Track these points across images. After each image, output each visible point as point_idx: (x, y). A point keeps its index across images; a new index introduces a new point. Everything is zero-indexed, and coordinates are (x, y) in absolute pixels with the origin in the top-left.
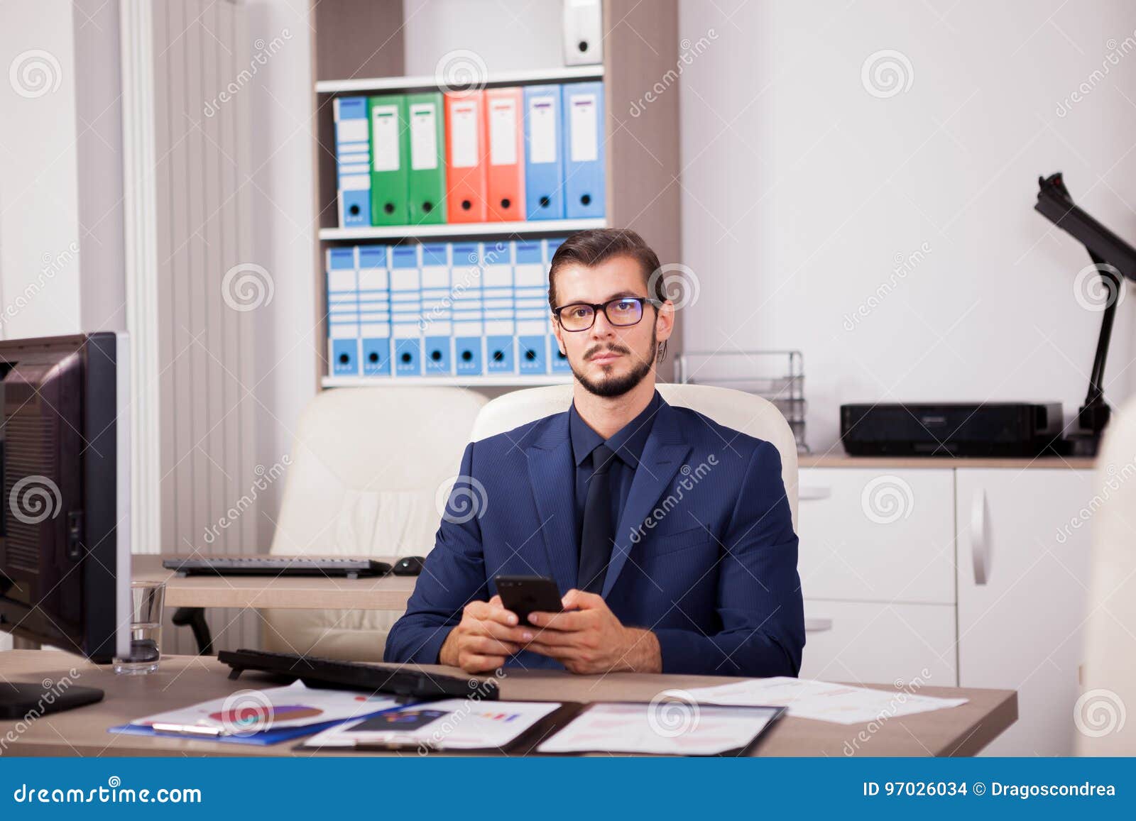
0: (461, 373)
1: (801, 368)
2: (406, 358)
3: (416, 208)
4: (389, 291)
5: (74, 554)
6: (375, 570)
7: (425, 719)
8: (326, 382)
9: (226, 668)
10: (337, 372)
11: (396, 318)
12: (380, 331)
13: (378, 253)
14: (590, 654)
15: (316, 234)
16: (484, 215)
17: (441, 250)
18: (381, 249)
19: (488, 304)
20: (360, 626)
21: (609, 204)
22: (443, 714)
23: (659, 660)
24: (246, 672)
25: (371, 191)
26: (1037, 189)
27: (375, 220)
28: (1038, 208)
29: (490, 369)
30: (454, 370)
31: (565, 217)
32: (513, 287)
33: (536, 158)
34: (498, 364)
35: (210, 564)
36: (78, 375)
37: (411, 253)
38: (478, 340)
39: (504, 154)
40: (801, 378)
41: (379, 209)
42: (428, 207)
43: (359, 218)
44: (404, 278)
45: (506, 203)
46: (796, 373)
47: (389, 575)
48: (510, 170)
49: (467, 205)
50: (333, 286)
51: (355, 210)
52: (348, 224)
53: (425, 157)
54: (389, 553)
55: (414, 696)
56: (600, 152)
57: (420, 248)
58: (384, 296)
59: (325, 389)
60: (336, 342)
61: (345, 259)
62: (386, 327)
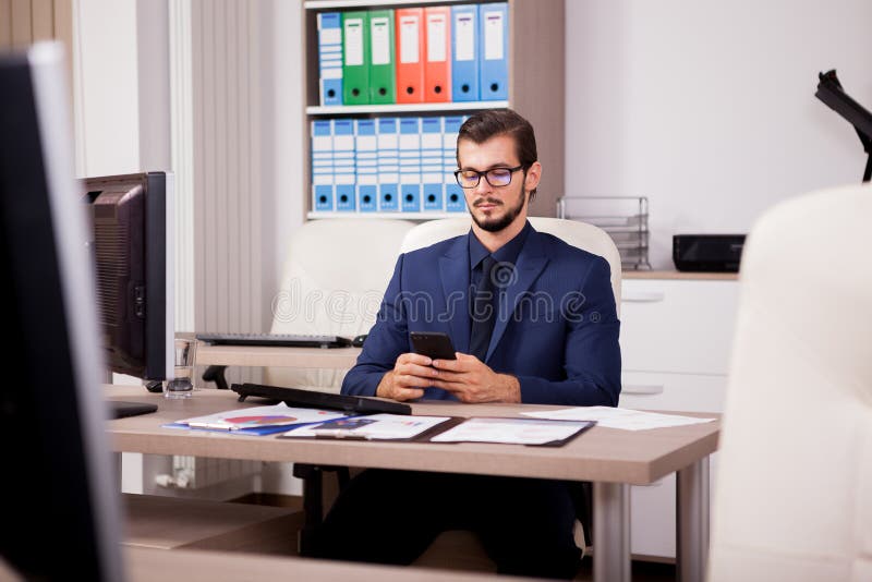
0: (405, 210)
1: (647, 208)
2: (367, 199)
3: (374, 92)
4: (355, 151)
5: (139, 314)
6: (341, 343)
7: (361, 424)
8: (310, 215)
9: (237, 395)
10: (318, 209)
11: (360, 170)
12: (348, 180)
13: (348, 124)
14: (474, 389)
15: (304, 110)
16: (422, 98)
17: (392, 122)
18: (350, 121)
19: (425, 161)
20: (332, 385)
21: (510, 91)
22: (373, 421)
23: (519, 394)
24: (249, 398)
25: (343, 80)
26: (817, 81)
27: (346, 100)
28: (817, 95)
29: (426, 208)
30: (400, 208)
31: (480, 100)
32: (443, 150)
33: (460, 57)
34: (431, 204)
35: (228, 337)
36: (141, 199)
37: (371, 124)
38: (417, 186)
39: (437, 54)
40: (646, 216)
41: (348, 93)
42: (383, 91)
43: (334, 99)
44: (366, 142)
45: (438, 89)
46: (644, 212)
47: (350, 346)
48: (441, 65)
49: (410, 90)
50: (316, 147)
51: (331, 93)
52: (326, 104)
53: (381, 56)
54: (351, 333)
55: (356, 411)
56: (505, 54)
57: (377, 121)
58: (352, 155)
59: (310, 220)
60: (318, 187)
61: (325, 128)
62: (353, 176)
